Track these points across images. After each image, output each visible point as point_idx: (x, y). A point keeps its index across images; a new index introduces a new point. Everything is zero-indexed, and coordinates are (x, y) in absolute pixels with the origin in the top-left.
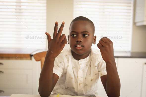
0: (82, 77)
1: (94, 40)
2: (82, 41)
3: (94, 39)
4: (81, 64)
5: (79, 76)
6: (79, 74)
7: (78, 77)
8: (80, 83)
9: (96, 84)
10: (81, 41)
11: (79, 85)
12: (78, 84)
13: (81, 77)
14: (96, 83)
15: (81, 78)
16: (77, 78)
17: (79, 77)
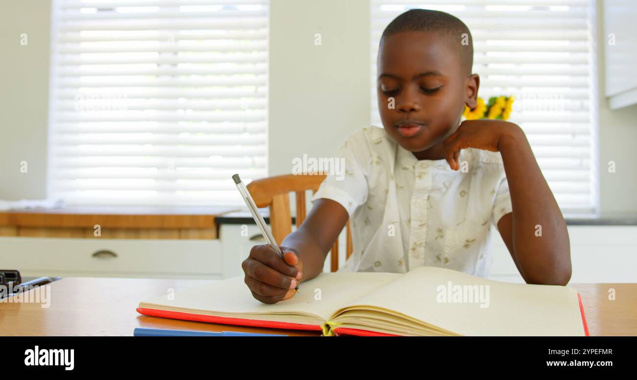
0: (423, 223)
1: (470, 92)
2: (417, 107)
3: (471, 88)
4: (420, 177)
5: (413, 217)
6: (412, 211)
7: (409, 221)
8: (415, 244)
9: (479, 262)
10: (413, 110)
11: (414, 249)
12: (411, 247)
13: (420, 223)
14: (479, 256)
15: (420, 226)
16: (405, 225)
17: (412, 221)
